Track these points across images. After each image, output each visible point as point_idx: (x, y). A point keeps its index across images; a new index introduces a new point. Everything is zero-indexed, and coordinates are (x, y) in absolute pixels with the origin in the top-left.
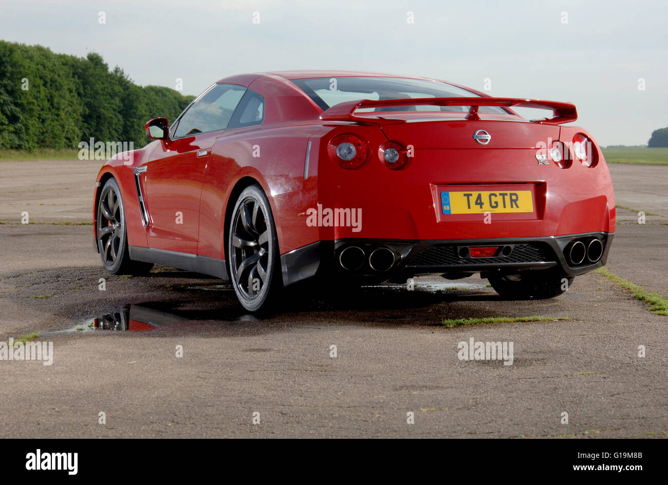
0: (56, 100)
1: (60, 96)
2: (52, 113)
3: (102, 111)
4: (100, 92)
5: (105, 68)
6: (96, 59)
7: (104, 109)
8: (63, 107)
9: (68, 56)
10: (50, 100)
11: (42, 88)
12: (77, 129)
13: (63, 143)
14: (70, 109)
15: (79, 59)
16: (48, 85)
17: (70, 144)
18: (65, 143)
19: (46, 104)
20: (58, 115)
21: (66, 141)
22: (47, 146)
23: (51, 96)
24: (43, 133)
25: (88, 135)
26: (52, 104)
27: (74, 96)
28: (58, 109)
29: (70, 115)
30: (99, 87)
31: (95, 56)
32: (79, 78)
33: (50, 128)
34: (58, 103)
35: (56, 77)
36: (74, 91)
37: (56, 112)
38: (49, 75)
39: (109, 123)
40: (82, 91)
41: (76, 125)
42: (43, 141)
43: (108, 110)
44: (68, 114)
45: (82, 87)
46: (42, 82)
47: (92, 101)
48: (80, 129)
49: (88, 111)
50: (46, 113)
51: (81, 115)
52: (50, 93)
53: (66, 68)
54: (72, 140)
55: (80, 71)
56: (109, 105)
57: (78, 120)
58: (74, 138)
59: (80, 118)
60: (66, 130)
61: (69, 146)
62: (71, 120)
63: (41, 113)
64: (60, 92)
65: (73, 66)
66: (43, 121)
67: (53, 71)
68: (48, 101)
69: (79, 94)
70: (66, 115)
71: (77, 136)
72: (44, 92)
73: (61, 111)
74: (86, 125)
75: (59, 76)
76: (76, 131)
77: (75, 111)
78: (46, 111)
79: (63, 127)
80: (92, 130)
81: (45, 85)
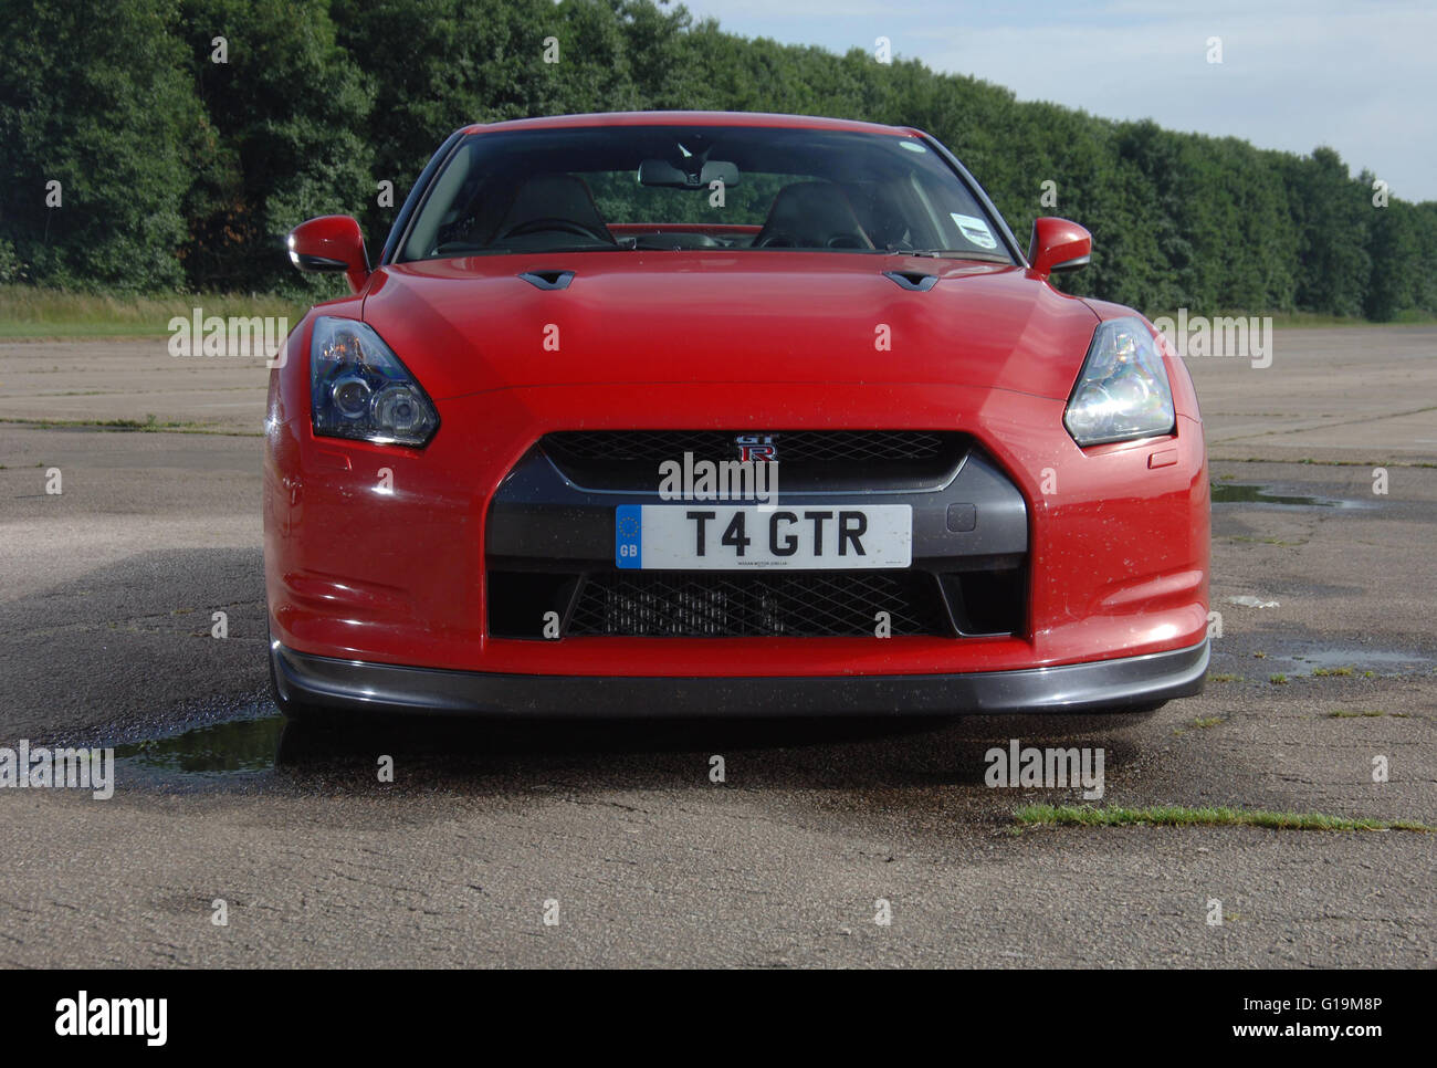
0: (1253, 228)
1: (1261, 220)
2: (1246, 250)
3: (1334, 246)
4: (1332, 213)
5: (1344, 170)
6: (1327, 156)
7: (1337, 241)
8: (1264, 239)
9: (1280, 154)
10: (1244, 227)
11: (1230, 207)
12: (1288, 276)
13: (1264, 300)
14: (1277, 243)
15: (1299, 158)
16: (1243, 202)
17: (1276, 302)
18: (1267, 300)
19: (1237, 234)
20: (1256, 253)
21: (1269, 296)
22: (1236, 307)
23: (1246, 222)
24: (1228, 284)
25: (1308, 286)
26: (1246, 235)
27: (1286, 221)
28: (1257, 243)
29: (1278, 251)
30: (1329, 205)
31: (1326, 154)
32: (1299, 191)
33: (1241, 275)
34: (1257, 232)
35: (1255, 188)
36: (1286, 211)
37: (1254, 248)
38: (1242, 185)
39: (1345, 266)
40: (1301, 212)
41: (1288, 269)
42: (1229, 298)
43: (1345, 243)
44: (1274, 252)
45: (1302, 207)
46: (1232, 197)
47: (1318, 230)
48: (1295, 276)
49: (1308, 246)
50: (1236, 249)
51: (1298, 253)
52: (1244, 216)
53: (1276, 174)
54: (1279, 295)
55: (1302, 179)
56: (1347, 236)
57: (1291, 261)
58: (1283, 293)
59: (1296, 258)
60: (1270, 277)
61: (1274, 306)
62: (1278, 261)
63: (1228, 249)
64: (1262, 214)
65: (1288, 169)
66: (1230, 263)
67: (1250, 179)
68: (1241, 228)
69: (1296, 218)
70: (1270, 252)
71: (1290, 289)
72: (1234, 214)
73: (1262, 246)
74: (1305, 270)
75: (1261, 186)
76: (1287, 281)
77: (1286, 247)
78: (1236, 245)
79: (1264, 273)
80: (1316, 279)
81: (1236, 202)
